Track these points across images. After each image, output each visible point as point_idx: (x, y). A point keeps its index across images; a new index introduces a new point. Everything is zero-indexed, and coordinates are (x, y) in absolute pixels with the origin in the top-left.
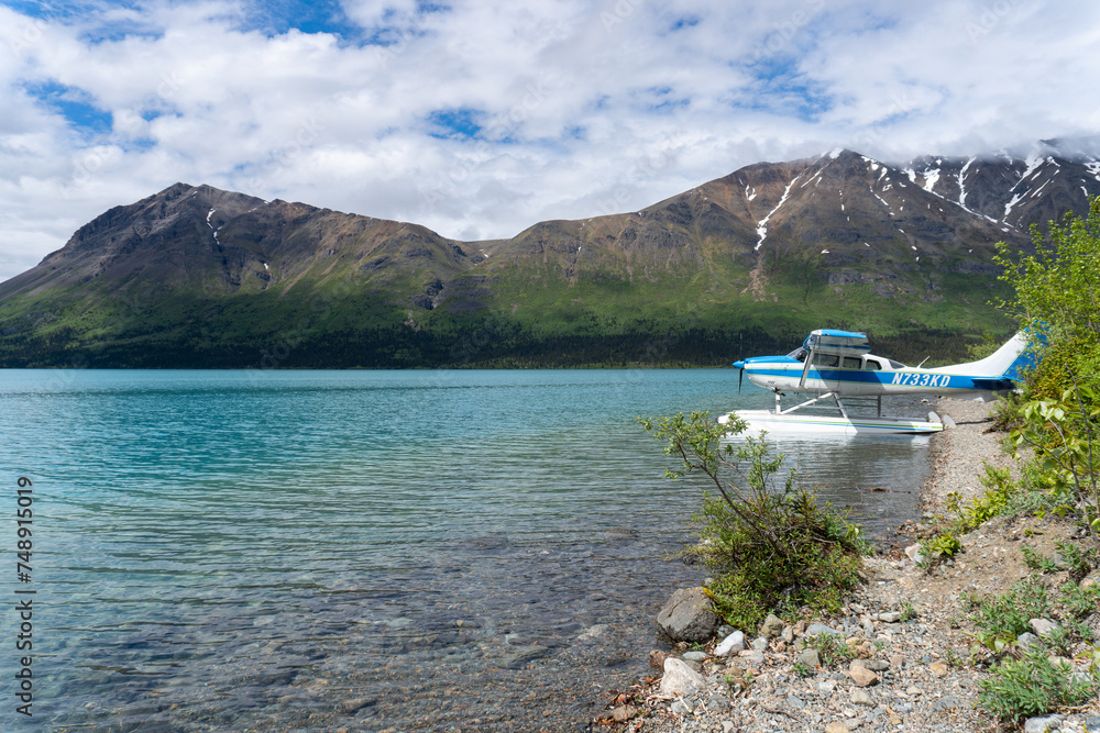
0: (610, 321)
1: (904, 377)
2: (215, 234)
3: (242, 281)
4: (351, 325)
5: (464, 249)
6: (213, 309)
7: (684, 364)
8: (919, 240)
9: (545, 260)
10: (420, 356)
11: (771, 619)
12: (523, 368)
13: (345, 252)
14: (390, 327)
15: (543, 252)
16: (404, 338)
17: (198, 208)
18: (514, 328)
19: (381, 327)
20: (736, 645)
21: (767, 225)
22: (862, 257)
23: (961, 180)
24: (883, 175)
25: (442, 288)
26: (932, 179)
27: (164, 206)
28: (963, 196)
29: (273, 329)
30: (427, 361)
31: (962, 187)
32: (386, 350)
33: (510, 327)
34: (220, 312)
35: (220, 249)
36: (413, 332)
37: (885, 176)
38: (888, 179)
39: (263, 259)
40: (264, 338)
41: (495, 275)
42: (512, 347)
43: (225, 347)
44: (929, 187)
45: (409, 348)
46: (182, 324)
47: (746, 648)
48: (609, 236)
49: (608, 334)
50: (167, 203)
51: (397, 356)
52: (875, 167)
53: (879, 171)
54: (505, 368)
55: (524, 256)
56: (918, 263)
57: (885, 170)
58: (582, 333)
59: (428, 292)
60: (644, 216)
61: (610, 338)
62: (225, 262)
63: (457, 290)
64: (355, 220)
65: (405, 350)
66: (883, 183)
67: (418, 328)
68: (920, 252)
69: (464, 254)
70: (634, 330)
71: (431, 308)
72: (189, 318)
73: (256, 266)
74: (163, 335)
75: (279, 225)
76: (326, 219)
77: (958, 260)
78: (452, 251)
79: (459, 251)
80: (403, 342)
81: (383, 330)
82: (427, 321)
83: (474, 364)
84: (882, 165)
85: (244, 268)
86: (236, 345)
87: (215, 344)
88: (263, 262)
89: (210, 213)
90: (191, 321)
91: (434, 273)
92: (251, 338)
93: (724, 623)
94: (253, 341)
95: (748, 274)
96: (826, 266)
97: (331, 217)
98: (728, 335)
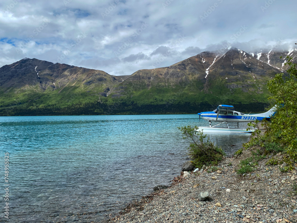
0: (161, 100)
1: (245, 117)
2: (38, 74)
3: (46, 88)
4: (81, 102)
5: (116, 78)
6: (37, 97)
7: (183, 113)
8: (255, 74)
9: (141, 82)
10: (103, 111)
11: (204, 166)
12: (135, 115)
13: (79, 79)
14: (93, 102)
15: (140, 79)
16: (98, 105)
17: (32, 65)
18: (132, 102)
19: (90, 102)
20: (197, 170)
21: (209, 70)
22: (238, 80)
23: (268, 56)
24: (244, 55)
25: (109, 90)
26: (259, 56)
27: (21, 65)
28: (269, 61)
29: (56, 103)
30: (105, 112)
31: (269, 58)
32: (92, 109)
33: (130, 102)
34: (39, 98)
35: (39, 78)
36: (100, 104)
37: (245, 55)
38: (246, 56)
39: (53, 81)
40: (53, 106)
41: (126, 86)
42: (131, 108)
43: (41, 109)
44: (258, 58)
45: (99, 109)
46: (27, 102)
47: (199, 171)
48: (160, 74)
49: (160, 104)
50: (22, 64)
51: (96, 111)
52: (242, 52)
53: (243, 53)
54: (129, 114)
55: (135, 80)
56: (255, 81)
57: (245, 53)
58: (152, 104)
59: (105, 92)
60: (171, 68)
61: (161, 105)
62: (41, 82)
63: (114, 91)
64: (82, 69)
65: (98, 109)
66: (244, 57)
67: (102, 103)
68: (256, 78)
69: (116, 80)
70: (168, 102)
71: (106, 96)
72: (29, 100)
73: (51, 83)
74: (21, 106)
75: (58, 71)
76: (73, 69)
77: (268, 80)
78: (112, 79)
79: (115, 79)
80: (97, 107)
81: (91, 103)
82: (105, 100)
83: (120, 113)
84: (244, 52)
85: (47, 84)
86: (44, 108)
87: (37, 108)
88: (53, 82)
89: (36, 67)
90: (30, 101)
91: (107, 85)
92: (49, 106)
93: (195, 167)
94: (50, 107)
95: (203, 85)
96: (227, 82)
97: (74, 68)
98: (197, 104)
